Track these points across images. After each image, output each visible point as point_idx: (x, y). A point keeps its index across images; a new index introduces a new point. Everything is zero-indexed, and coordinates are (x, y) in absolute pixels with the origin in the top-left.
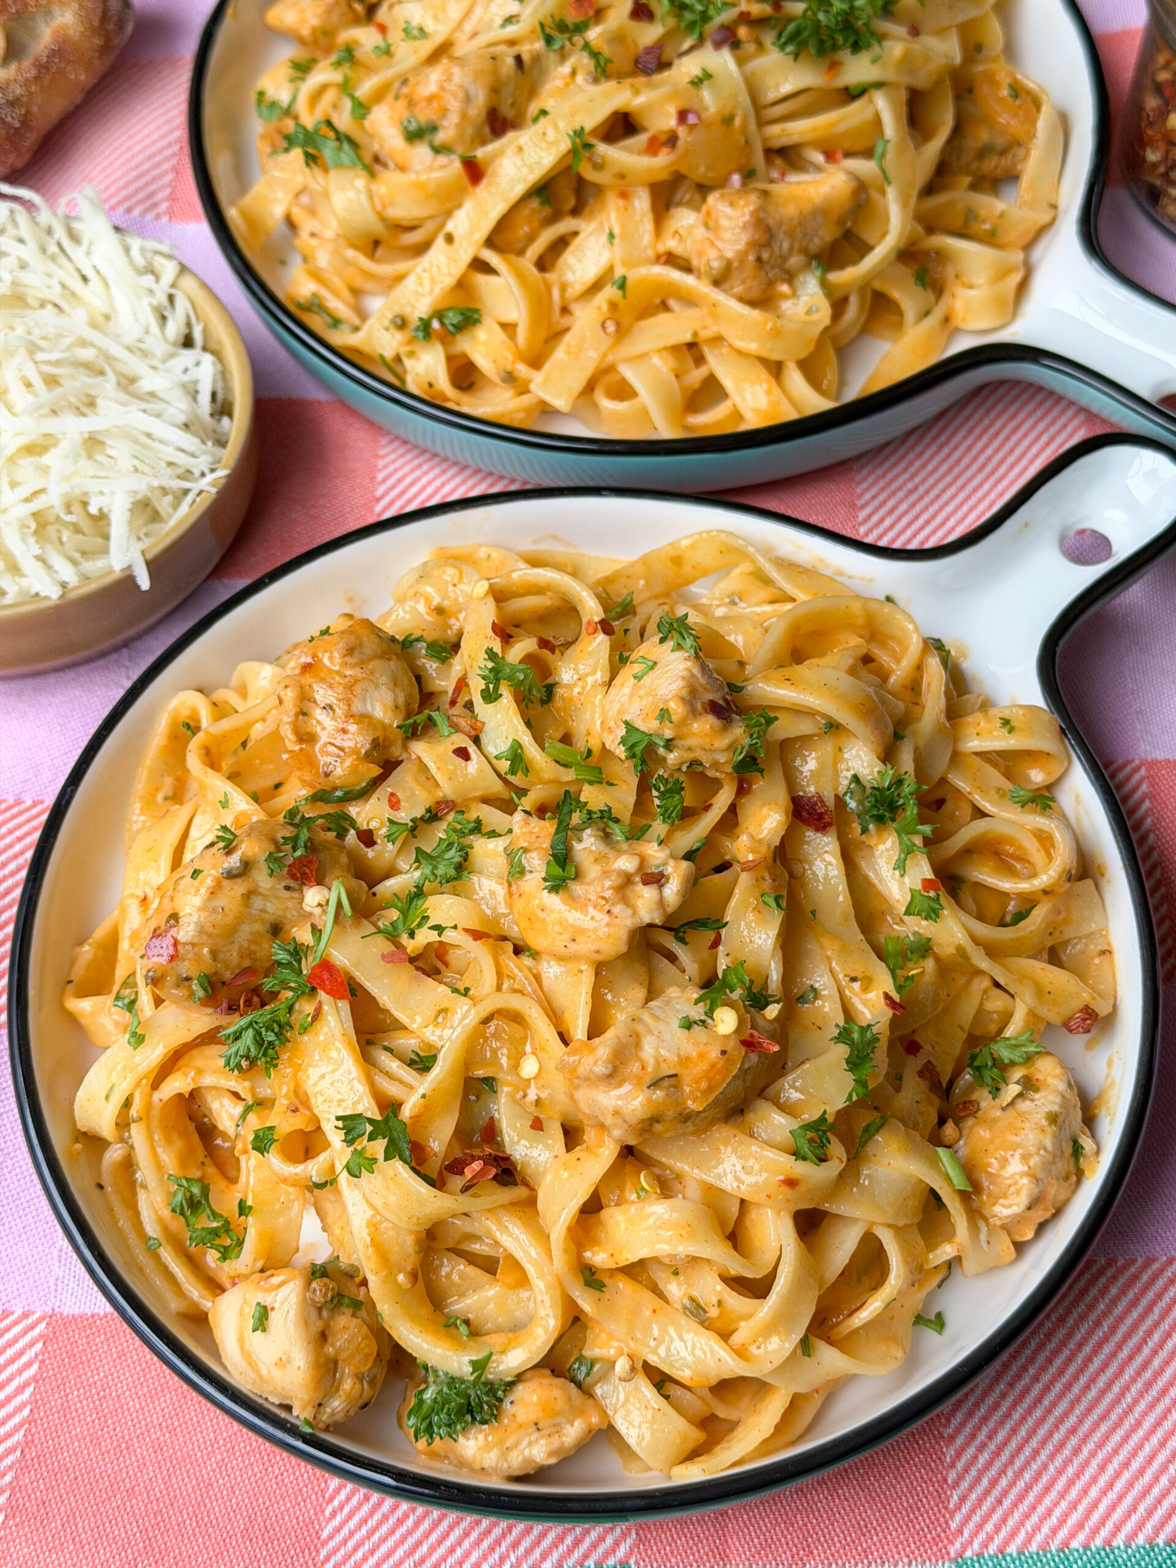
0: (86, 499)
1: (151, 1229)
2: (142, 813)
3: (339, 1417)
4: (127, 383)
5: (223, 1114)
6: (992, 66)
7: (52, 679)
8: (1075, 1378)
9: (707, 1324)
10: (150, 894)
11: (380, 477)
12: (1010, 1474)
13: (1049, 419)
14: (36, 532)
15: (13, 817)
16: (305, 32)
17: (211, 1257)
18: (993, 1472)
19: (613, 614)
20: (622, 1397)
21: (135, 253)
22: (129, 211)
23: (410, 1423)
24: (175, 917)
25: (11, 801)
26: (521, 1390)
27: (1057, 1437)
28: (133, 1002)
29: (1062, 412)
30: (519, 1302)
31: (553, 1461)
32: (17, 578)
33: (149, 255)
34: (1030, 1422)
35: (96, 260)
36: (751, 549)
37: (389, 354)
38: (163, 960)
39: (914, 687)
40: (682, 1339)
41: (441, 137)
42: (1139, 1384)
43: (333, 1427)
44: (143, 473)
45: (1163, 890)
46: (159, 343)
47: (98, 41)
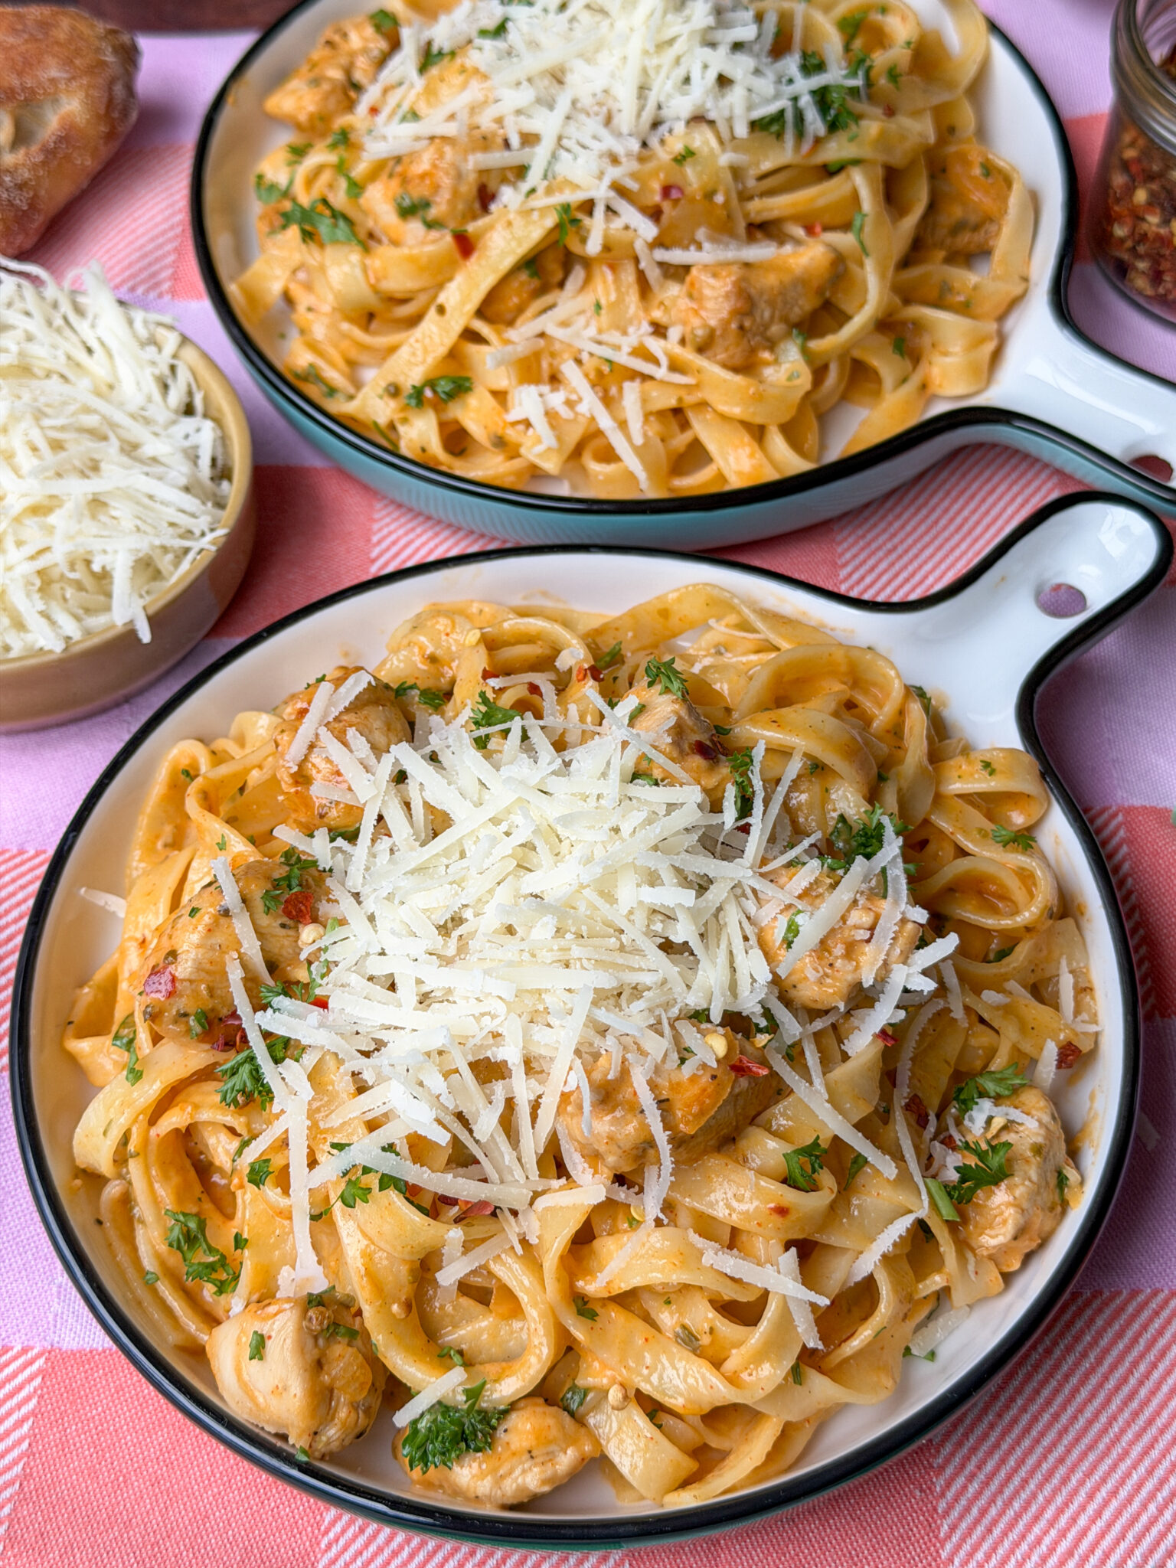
0: (89, 557)
1: (149, 1263)
2: (141, 860)
3: (335, 1446)
4: (130, 449)
5: (220, 1150)
6: (965, 147)
7: (55, 734)
8: (1063, 1407)
9: (698, 1351)
10: (149, 936)
11: (375, 539)
12: (999, 1503)
13: (1023, 481)
14: (40, 590)
15: (16, 866)
16: (303, 118)
17: (208, 1291)
18: (982, 1501)
19: (602, 664)
20: (615, 1426)
21: (138, 325)
22: (133, 289)
23: (405, 1452)
24: (173, 954)
25: (15, 851)
26: (514, 1417)
27: (1045, 1466)
28: (131, 1041)
29: (1037, 475)
30: (512, 1333)
31: (546, 1489)
32: (22, 634)
33: (152, 327)
34: (1019, 1452)
35: (101, 331)
36: (736, 601)
37: (382, 420)
38: (160, 997)
39: (896, 731)
40: (674, 1367)
41: (433, 213)
42: (1126, 1414)
43: (329, 1457)
44: (145, 532)
45: (1142, 932)
46: (162, 410)
47: (103, 128)
